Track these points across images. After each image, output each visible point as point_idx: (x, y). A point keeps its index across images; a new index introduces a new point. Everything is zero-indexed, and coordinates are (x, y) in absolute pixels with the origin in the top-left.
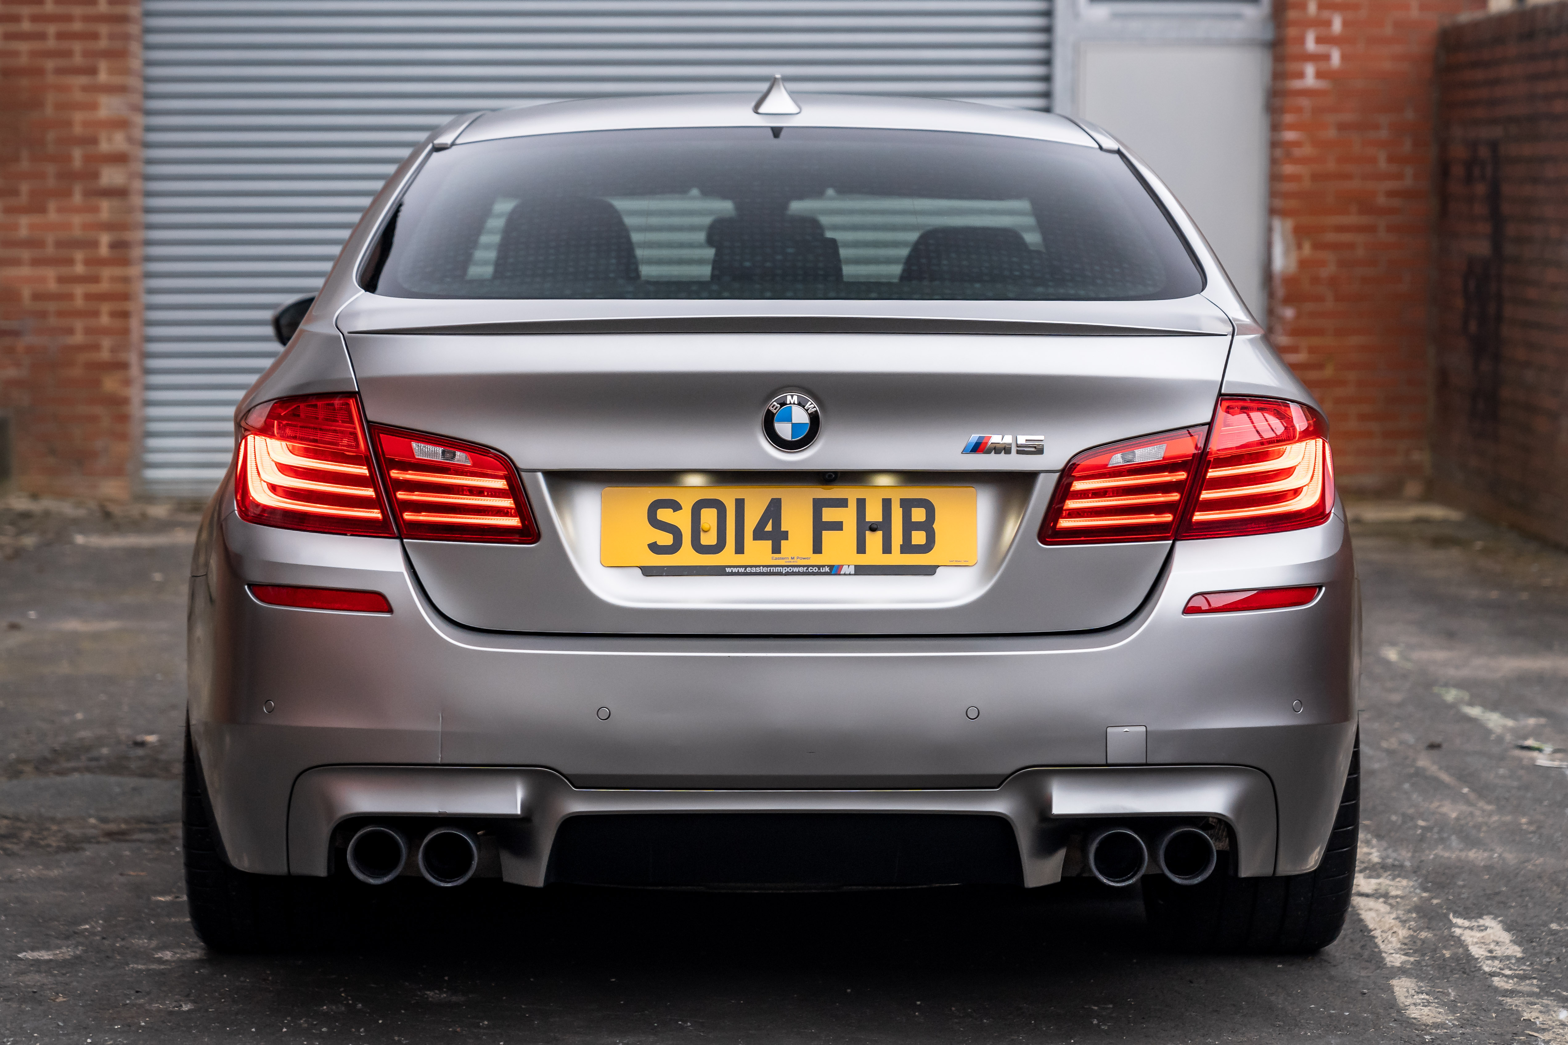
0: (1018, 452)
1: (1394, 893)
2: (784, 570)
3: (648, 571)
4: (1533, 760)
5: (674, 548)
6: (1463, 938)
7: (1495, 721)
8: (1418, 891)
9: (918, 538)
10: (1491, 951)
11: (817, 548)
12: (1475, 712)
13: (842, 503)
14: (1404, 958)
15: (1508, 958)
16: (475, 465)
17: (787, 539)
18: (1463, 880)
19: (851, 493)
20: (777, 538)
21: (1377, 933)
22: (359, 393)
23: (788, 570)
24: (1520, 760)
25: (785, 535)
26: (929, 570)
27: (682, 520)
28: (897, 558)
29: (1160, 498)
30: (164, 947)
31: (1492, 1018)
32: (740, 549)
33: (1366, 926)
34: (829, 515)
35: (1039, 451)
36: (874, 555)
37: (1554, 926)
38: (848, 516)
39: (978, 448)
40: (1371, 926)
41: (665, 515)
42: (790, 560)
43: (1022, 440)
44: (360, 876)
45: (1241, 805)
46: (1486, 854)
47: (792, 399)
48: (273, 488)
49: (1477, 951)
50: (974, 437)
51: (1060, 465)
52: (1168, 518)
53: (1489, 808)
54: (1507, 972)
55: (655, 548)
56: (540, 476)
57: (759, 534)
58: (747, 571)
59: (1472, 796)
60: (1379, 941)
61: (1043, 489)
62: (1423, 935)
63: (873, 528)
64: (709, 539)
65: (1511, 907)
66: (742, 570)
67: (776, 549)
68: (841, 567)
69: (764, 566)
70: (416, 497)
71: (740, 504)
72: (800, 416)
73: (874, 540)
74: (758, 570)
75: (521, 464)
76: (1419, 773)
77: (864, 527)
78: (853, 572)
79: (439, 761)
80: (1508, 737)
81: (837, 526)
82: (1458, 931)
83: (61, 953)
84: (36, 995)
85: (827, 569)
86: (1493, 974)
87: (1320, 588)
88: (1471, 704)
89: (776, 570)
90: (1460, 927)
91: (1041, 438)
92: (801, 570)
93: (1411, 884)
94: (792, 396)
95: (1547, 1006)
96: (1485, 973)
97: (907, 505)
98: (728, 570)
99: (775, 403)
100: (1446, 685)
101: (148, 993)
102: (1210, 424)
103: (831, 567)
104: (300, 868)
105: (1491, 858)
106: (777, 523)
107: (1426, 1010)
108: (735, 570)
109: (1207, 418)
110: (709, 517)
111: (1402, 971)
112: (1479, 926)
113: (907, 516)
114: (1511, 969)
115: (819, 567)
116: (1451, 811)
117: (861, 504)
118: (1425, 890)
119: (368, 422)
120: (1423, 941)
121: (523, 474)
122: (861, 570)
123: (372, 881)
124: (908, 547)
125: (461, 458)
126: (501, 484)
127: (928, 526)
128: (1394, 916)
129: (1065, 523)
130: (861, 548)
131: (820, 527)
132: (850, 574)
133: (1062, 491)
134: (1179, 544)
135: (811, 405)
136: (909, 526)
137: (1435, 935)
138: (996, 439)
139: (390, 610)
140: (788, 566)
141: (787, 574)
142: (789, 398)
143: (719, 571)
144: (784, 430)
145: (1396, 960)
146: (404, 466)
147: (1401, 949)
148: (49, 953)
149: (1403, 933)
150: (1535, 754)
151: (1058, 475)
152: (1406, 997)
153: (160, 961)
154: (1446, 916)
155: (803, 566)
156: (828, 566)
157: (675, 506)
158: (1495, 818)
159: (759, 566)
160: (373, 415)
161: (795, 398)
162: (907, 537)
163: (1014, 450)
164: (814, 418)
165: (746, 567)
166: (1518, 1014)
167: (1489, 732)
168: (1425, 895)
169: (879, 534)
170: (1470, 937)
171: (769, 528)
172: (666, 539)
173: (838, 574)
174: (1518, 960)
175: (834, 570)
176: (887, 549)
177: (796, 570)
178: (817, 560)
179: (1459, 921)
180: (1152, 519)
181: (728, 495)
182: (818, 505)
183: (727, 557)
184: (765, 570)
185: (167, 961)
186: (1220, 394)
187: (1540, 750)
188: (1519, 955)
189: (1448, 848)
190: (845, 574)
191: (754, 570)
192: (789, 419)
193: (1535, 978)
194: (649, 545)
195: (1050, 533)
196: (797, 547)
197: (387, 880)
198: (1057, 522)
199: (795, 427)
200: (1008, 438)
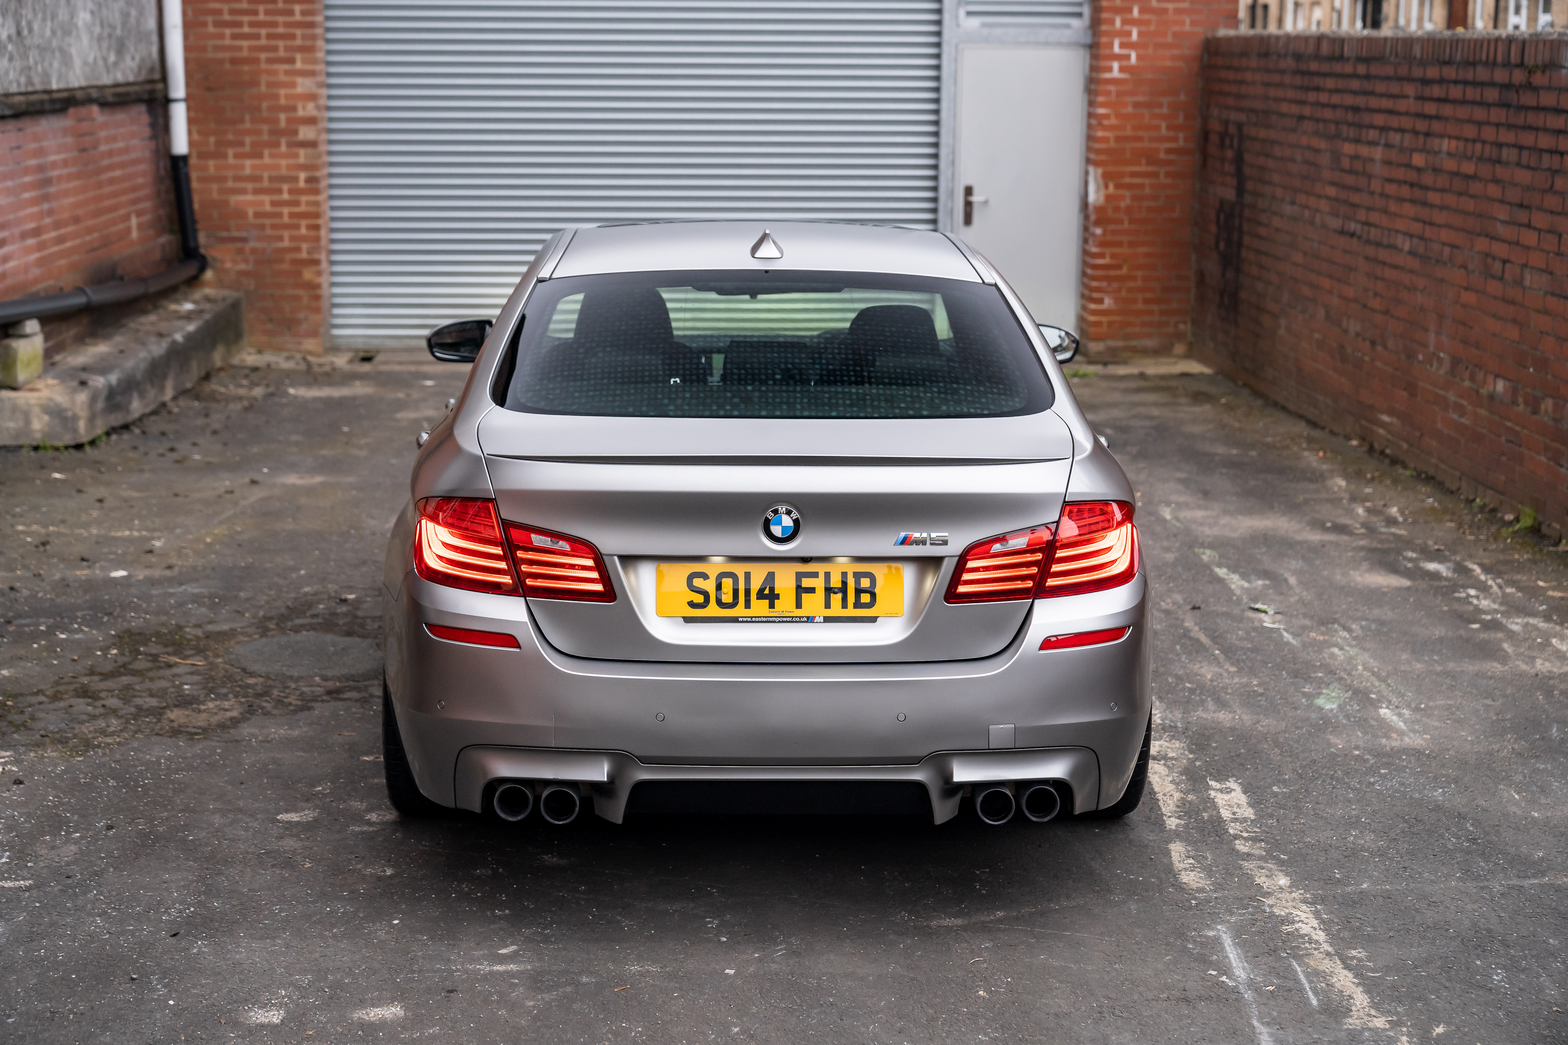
0: (931, 544)
1: (1171, 755)
2: (777, 620)
3: (688, 620)
4: (1261, 621)
5: (704, 605)
6: (1216, 800)
7: (1236, 582)
8: (1186, 753)
9: (865, 598)
10: (1234, 814)
11: (799, 605)
12: (1222, 572)
13: (815, 575)
14: (1178, 821)
15: (1245, 820)
16: (572, 550)
17: (778, 598)
18: (1216, 742)
19: (820, 568)
20: (772, 598)
21: (1160, 796)
22: (495, 499)
23: (779, 619)
24: (1252, 620)
25: (777, 597)
26: (873, 620)
27: (709, 586)
28: (851, 612)
29: (1024, 571)
30: (370, 810)
31: (1235, 883)
32: (748, 605)
33: (1153, 789)
34: (806, 583)
35: (945, 543)
36: (836, 609)
37: (1275, 789)
38: (819, 583)
39: (905, 541)
40: (1156, 789)
41: (698, 582)
42: (781, 613)
43: (933, 536)
44: (503, 815)
45: (1075, 772)
46: (1230, 716)
47: (782, 509)
48: (441, 558)
49: (1226, 814)
50: (903, 535)
51: (959, 553)
52: (1030, 584)
53: (1233, 669)
54: (1245, 835)
55: (692, 605)
56: (616, 558)
57: (761, 595)
58: (752, 620)
59: (1222, 658)
60: (1161, 803)
61: (948, 567)
62: (1191, 797)
63: (835, 591)
64: (727, 598)
65: (1247, 769)
66: (749, 619)
67: (772, 606)
68: (814, 618)
69: (763, 617)
70: (534, 569)
71: (748, 576)
72: (787, 521)
73: (836, 599)
74: (760, 619)
75: (603, 551)
76: (1186, 634)
77: (829, 590)
78: (822, 621)
79: (553, 745)
80: (1245, 599)
81: (812, 590)
82: (1213, 793)
83: (305, 815)
84: (292, 861)
85: (805, 619)
86: (1236, 837)
87: (1129, 627)
88: (1220, 565)
89: (771, 619)
90: (1214, 789)
91: (946, 534)
92: (788, 619)
93: (1182, 745)
95: (1270, 870)
96: (1230, 835)
97: (858, 576)
98: (740, 619)
99: (771, 513)
100: (1202, 545)
101: (363, 858)
102: (1058, 522)
103: (808, 618)
104: (462, 805)
105: (1234, 718)
106: (772, 589)
107: (1192, 874)
108: (745, 619)
109: (1057, 519)
110: (727, 583)
111: (1176, 835)
112: (1226, 788)
113: (857, 582)
114: (1247, 832)
115: (800, 617)
116: (1207, 672)
117: (827, 575)
118: (1191, 752)
119: (502, 519)
120: (1190, 803)
121: (605, 557)
122: (827, 620)
123: (510, 819)
124: (858, 605)
125: (564, 546)
126: (590, 563)
127: (871, 591)
128: (1170, 779)
129: (962, 589)
130: (828, 605)
131: (800, 590)
132: (820, 622)
133: (961, 566)
134: (1036, 601)
135: (795, 515)
136: (859, 590)
137: (1198, 797)
138: (917, 535)
139: (519, 647)
140: (779, 617)
141: (779, 622)
142: (780, 509)
143: (735, 620)
144: (777, 530)
145: (1172, 823)
146: (526, 549)
147: (1175, 812)
148: (298, 815)
149: (1177, 795)
150: (1263, 615)
151: (957, 558)
152: (1179, 862)
153: (369, 823)
154: (1205, 777)
155: (790, 617)
156: (806, 617)
157: (705, 576)
158: (1236, 680)
159: (761, 617)
160: (505, 514)
161: (784, 509)
162: (858, 597)
163: (928, 542)
164: (796, 522)
165: (752, 617)
166: (1251, 878)
167: (1231, 592)
168: (1191, 756)
169: (840, 595)
170: (1221, 799)
171: (767, 592)
172: (699, 599)
173: (813, 622)
174: (1252, 821)
175: (810, 620)
176: (844, 605)
177: (785, 619)
178: (799, 613)
179: (1213, 783)
180: (1019, 585)
181: (740, 569)
182: (799, 576)
183: (739, 611)
184: (764, 619)
185: (374, 822)
186: (1065, 502)
187: (1265, 612)
188: (1253, 817)
189: (1206, 710)
190: (817, 622)
191: (757, 619)
192: (779, 523)
193: (1262, 840)
194: (688, 603)
195: (952, 596)
196: (786, 604)
197: (519, 818)
198: (956, 588)
199: (784, 529)
200: (925, 535)
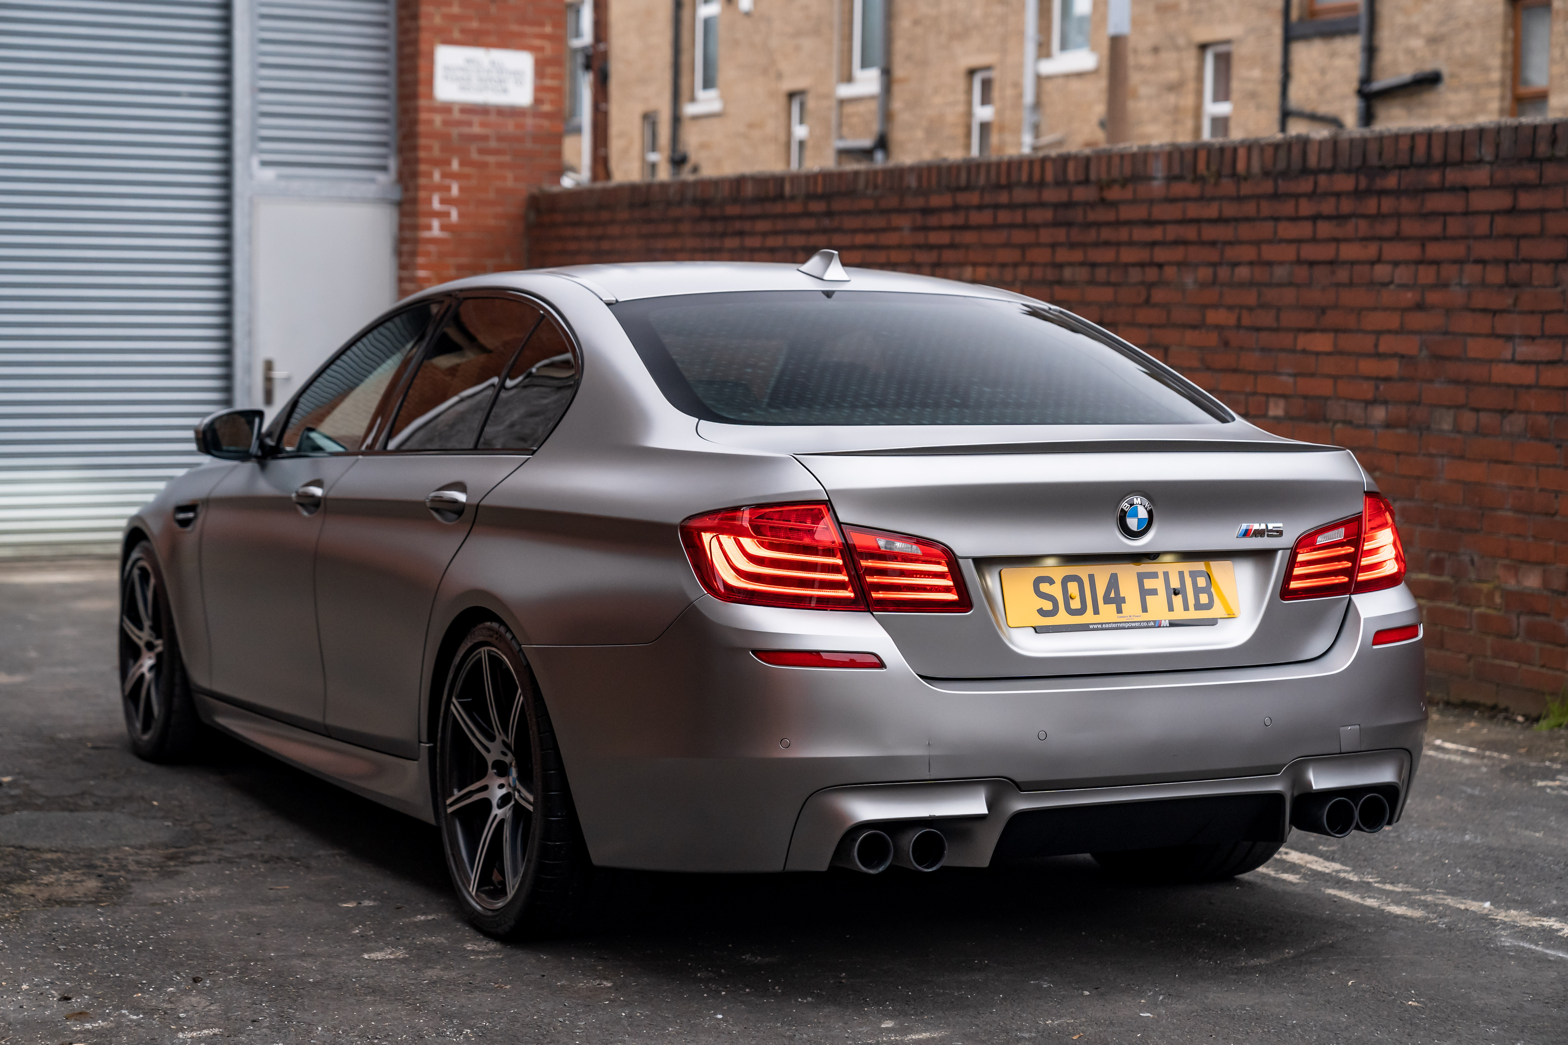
0: (1268, 536)
2: (1126, 625)
3: (1037, 630)
5: (1053, 612)
9: (1204, 599)
11: (1145, 609)
13: (1154, 575)
16: (926, 555)
17: (1125, 602)
19: (1159, 568)
20: (1119, 602)
22: (832, 500)
23: (1128, 625)
25: (1123, 600)
26: (1212, 622)
27: (1056, 590)
28: (1193, 614)
29: (1341, 565)
32: (1096, 611)
34: (1149, 584)
35: (1280, 533)
36: (1179, 612)
38: (1158, 584)
39: (1246, 533)
41: (1044, 587)
42: (1129, 618)
43: (1270, 526)
47: (1137, 500)
48: (742, 573)
50: (1244, 526)
51: (1291, 545)
52: (1345, 579)
55: (1042, 612)
56: (971, 561)
57: (1107, 600)
58: (1103, 627)
61: (1281, 561)
63: (1176, 592)
64: (1075, 604)
66: (1100, 626)
67: (1119, 611)
68: (1161, 622)
69: (1113, 623)
70: (885, 580)
71: (1091, 578)
72: (1142, 513)
73: (1178, 600)
74: (1110, 626)
75: (959, 554)
77: (1170, 592)
78: (1168, 625)
79: (928, 778)
81: (1154, 592)
85: (1152, 624)
87: (1419, 625)
89: (1121, 625)
91: (1280, 525)
92: (1137, 624)
94: (1137, 498)
97: (1194, 575)
98: (1091, 627)
99: (1126, 504)
102: (1363, 513)
103: (1155, 622)
106: (1117, 592)
108: (1095, 626)
109: (1363, 509)
110: (1073, 588)
113: (1195, 583)
115: (1148, 622)
117: (1166, 575)
119: (838, 522)
121: (960, 561)
122: (1173, 624)
124: (1199, 606)
125: (918, 550)
126: (944, 569)
127: (1207, 590)
129: (1294, 585)
130: (1171, 608)
131: (1144, 593)
132: (1166, 627)
133: (1292, 560)
134: (1353, 597)
135: (1148, 505)
136: (1197, 591)
138: (1256, 526)
139: (884, 666)
140: (1128, 622)
141: (1129, 628)
142: (1135, 499)
143: (1085, 628)
144: (1132, 524)
146: (872, 557)
151: (1289, 551)
155: (1138, 622)
156: (1153, 621)
157: (1051, 581)
159: (1110, 623)
160: (843, 517)
161: (1139, 499)
162: (1197, 599)
163: (1265, 534)
164: (1150, 514)
165: (1102, 624)
169: (1180, 596)
171: (1112, 595)
172: (1048, 606)
173: (1159, 626)
175: (1157, 625)
176: (1186, 608)
177: (1133, 625)
178: (1145, 617)
180: (1339, 580)
181: (1083, 571)
182: (1141, 577)
183: (1088, 617)
184: (1114, 626)
186: (1364, 491)
190: (1163, 627)
191: (1107, 626)
192: (1135, 514)
194: (1038, 611)
195: (1286, 593)
196: (1132, 609)
197: (881, 869)
198: (1289, 585)
199: (1140, 521)
200: (1263, 527)
